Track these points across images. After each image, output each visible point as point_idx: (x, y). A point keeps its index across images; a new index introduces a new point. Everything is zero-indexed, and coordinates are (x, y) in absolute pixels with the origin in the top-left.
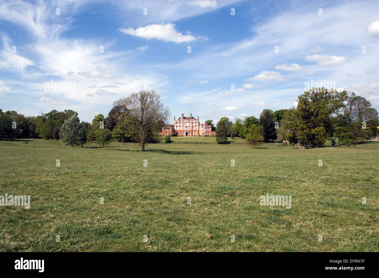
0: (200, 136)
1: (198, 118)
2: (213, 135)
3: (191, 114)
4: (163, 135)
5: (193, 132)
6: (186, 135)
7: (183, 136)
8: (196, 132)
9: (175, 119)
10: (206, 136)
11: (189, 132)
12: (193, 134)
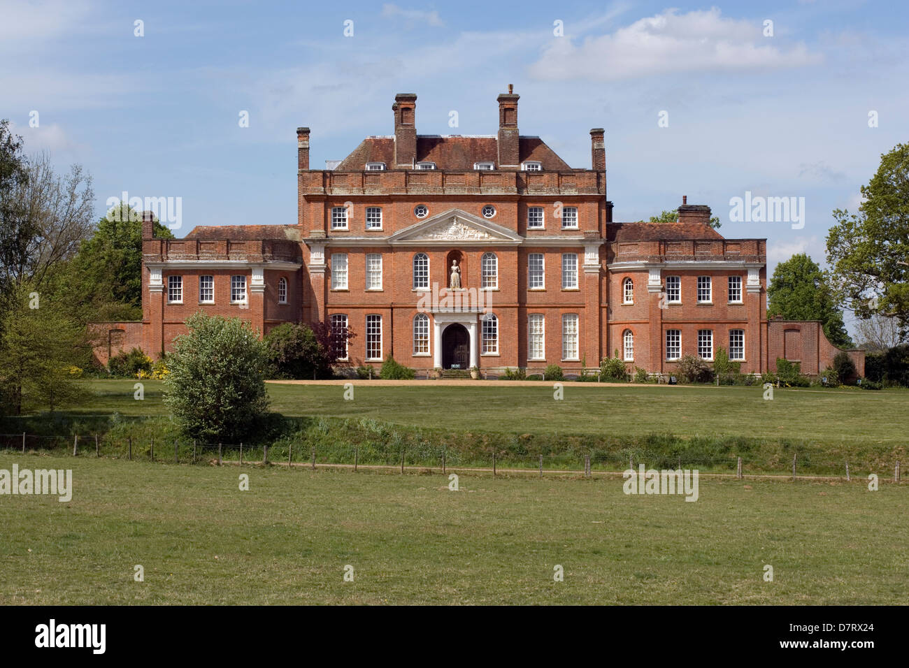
0: (618, 373)
1: (598, 155)
2: (786, 367)
3: (508, 105)
4: (150, 358)
5: (539, 328)
6: (447, 360)
7: (411, 375)
8: (574, 327)
9: (304, 152)
10: (705, 376)
11: (487, 329)
12: (539, 353)
